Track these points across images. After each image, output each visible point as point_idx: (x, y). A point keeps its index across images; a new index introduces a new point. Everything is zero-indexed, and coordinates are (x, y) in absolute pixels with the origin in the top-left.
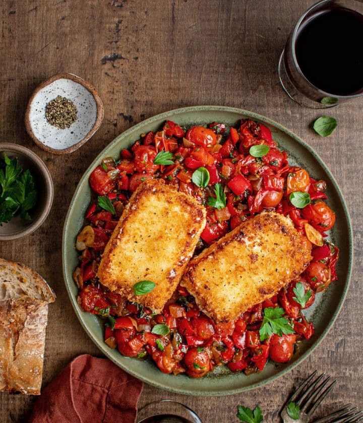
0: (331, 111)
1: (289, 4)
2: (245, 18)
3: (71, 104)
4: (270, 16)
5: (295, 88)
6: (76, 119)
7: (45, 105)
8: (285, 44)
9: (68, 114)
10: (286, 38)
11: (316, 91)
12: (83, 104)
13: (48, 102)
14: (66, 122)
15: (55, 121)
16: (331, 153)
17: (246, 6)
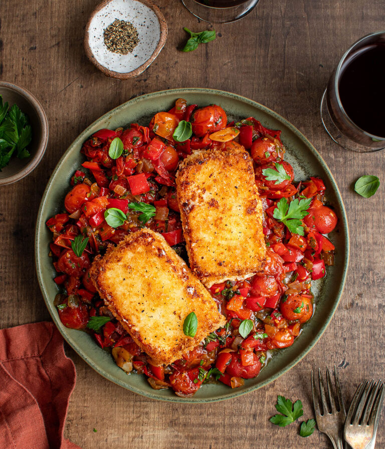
0: (378, 155)
1: (332, 39)
2: (285, 53)
3: (131, 26)
4: (311, 52)
5: (339, 130)
6: (138, 42)
7: (103, 31)
8: (327, 82)
9: (129, 37)
10: (328, 76)
11: (361, 133)
12: (143, 24)
13: (105, 29)
14: (128, 46)
15: (116, 46)
16: (378, 200)
17: (285, 41)
